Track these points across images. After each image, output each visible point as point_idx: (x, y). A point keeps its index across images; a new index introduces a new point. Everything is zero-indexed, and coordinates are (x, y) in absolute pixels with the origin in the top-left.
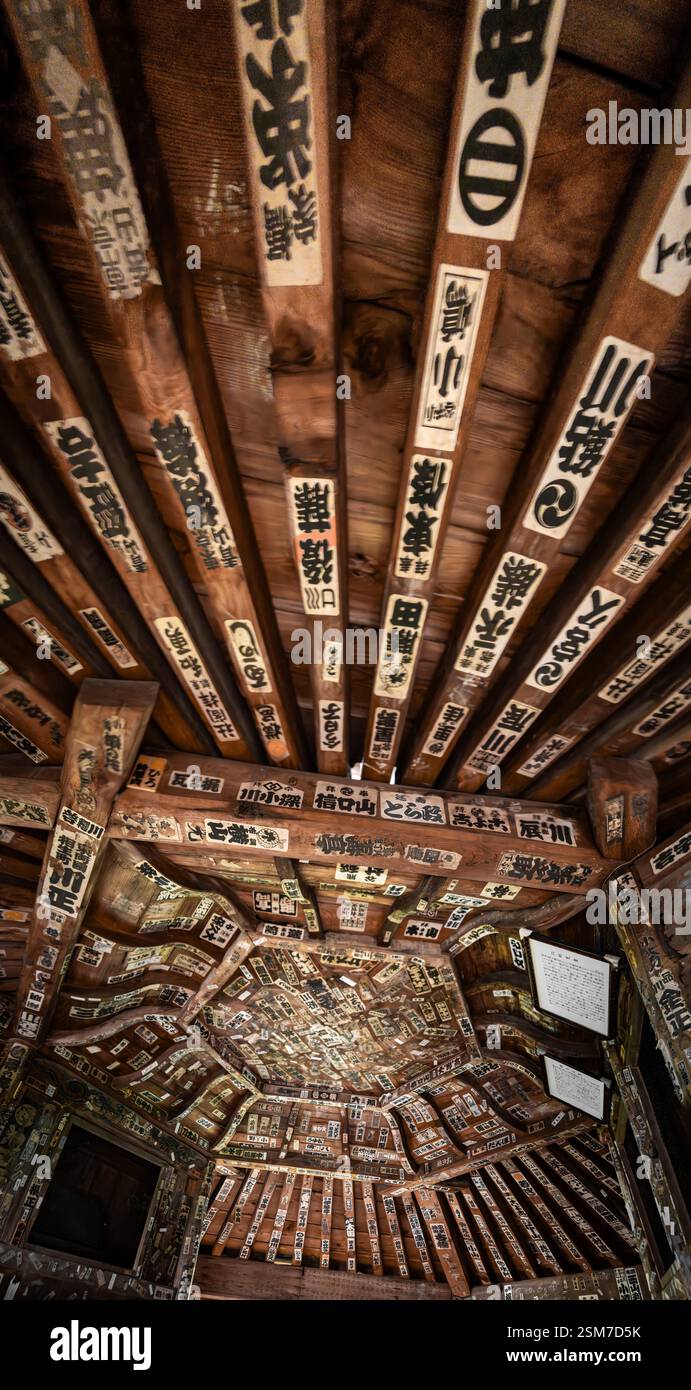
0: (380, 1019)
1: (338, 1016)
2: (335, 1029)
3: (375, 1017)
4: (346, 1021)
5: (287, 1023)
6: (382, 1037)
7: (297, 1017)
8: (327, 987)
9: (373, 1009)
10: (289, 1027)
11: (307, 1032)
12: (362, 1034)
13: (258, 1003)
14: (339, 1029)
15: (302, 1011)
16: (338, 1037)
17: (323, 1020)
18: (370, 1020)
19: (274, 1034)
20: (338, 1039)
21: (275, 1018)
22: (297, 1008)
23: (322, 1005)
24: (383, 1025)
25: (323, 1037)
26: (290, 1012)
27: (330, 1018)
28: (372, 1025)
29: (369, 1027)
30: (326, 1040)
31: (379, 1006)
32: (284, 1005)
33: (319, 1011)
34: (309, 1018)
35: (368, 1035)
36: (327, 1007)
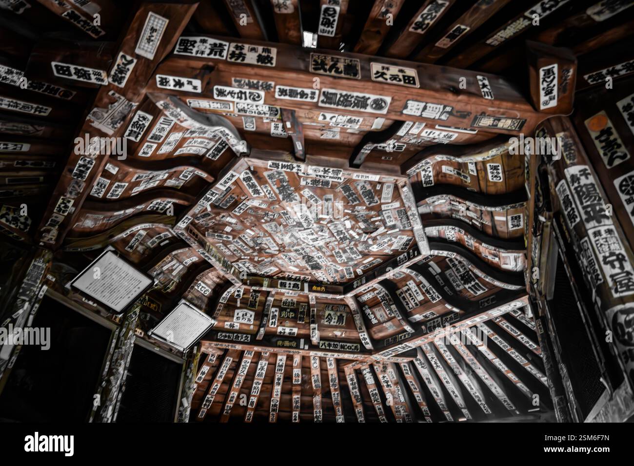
0: (269, 248)
1: (301, 251)
2: (304, 243)
3: (274, 249)
4: (295, 248)
5: (342, 246)
6: (265, 236)
7: (333, 249)
8: (308, 267)
9: (276, 255)
10: (342, 243)
11: (328, 240)
12: (282, 240)
13: (361, 257)
14: (301, 243)
15: (329, 253)
16: (302, 237)
17: (313, 248)
18: (277, 248)
19: (357, 237)
20: (302, 235)
21: (351, 249)
22: (332, 256)
23: (313, 257)
24: (266, 244)
25: (315, 236)
26: (338, 252)
27: (307, 250)
28: (275, 245)
29: (278, 245)
30: (312, 234)
31: (272, 256)
32: (341, 257)
33: (315, 254)
34: (324, 250)
35: (277, 239)
36: (309, 256)
